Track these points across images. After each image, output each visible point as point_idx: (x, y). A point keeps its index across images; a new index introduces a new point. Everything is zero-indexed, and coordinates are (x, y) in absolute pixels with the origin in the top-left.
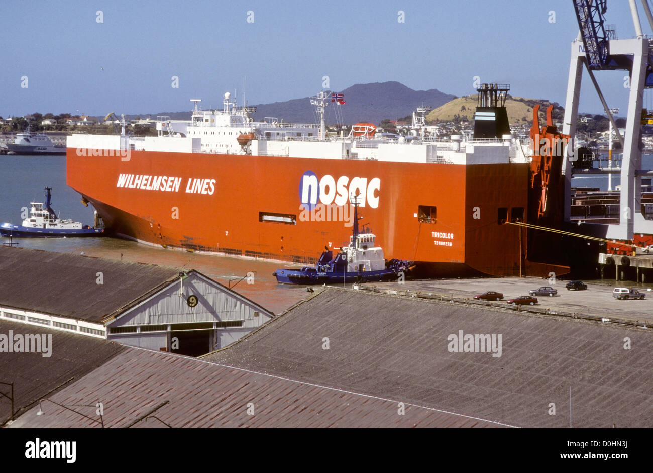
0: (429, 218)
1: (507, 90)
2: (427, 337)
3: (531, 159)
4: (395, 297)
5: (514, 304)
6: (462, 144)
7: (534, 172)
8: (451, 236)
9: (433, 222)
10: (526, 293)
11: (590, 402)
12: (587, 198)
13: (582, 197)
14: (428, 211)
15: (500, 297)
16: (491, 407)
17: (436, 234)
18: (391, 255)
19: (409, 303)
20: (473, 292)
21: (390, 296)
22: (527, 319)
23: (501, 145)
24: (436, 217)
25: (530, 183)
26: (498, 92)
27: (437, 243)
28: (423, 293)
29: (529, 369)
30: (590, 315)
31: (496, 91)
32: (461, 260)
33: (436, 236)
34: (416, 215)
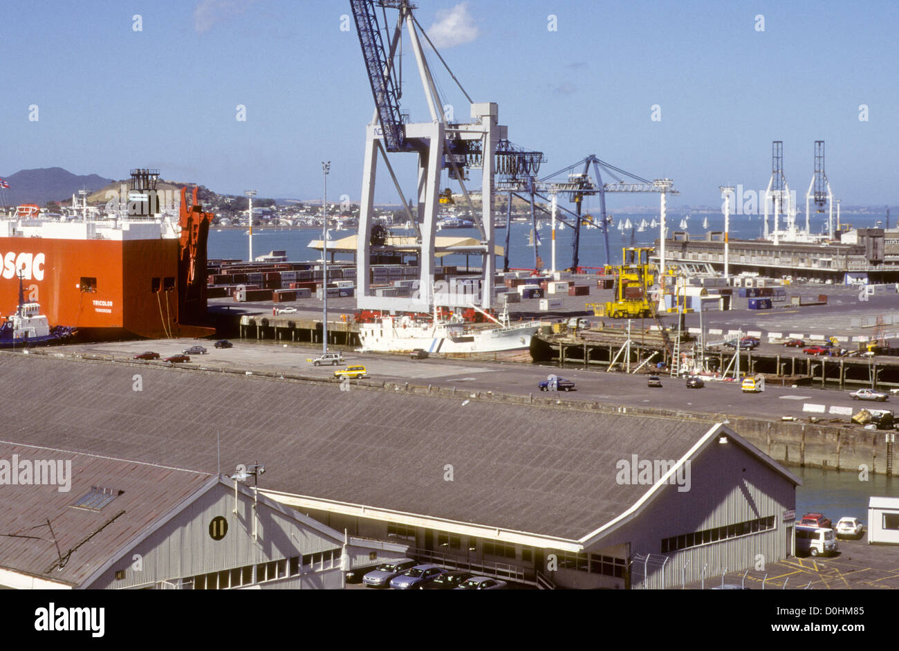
0: (90, 288)
1: (157, 175)
2: (91, 394)
3: (180, 235)
4: (62, 359)
5: (169, 363)
6: (119, 222)
7: (183, 246)
8: (110, 304)
9: (94, 292)
10: (179, 353)
11: (236, 444)
12: (232, 268)
13: (227, 267)
14: (89, 282)
15: (157, 356)
16: (149, 452)
17: (96, 303)
18: (56, 321)
19: (75, 364)
20: (132, 353)
21: (57, 358)
22: (180, 373)
23: (153, 222)
24: (96, 287)
25: (179, 257)
26: (150, 177)
27: (98, 310)
28: (88, 355)
29: (183, 418)
30: (235, 369)
31: (147, 175)
32: (119, 324)
33: (97, 304)
34: (78, 286)
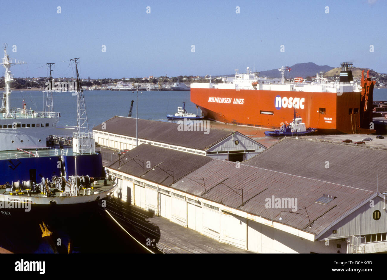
0: (323, 112)
1: (352, 65)
2: (324, 156)
3: (361, 90)
4: (312, 141)
5: (356, 144)
6: (335, 85)
7: (362, 95)
8: (331, 119)
9: (324, 114)
10: (361, 140)
12: (384, 105)
13: (382, 104)
14: (322, 110)
15: (351, 141)
16: (347, 181)
17: (325, 118)
18: (308, 126)
19: (317, 143)
20: (341, 140)
21: (309, 141)
22: (361, 149)
23: (349, 85)
24: (325, 112)
25: (361, 99)
26: (349, 66)
27: (326, 122)
28: (322, 140)
29: (362, 167)
30: (385, 148)
31: (348, 65)
32: (335, 127)
33: (325, 119)
34: (318, 111)
